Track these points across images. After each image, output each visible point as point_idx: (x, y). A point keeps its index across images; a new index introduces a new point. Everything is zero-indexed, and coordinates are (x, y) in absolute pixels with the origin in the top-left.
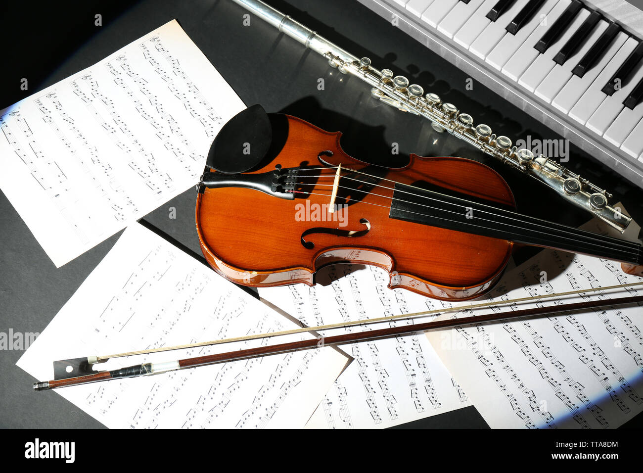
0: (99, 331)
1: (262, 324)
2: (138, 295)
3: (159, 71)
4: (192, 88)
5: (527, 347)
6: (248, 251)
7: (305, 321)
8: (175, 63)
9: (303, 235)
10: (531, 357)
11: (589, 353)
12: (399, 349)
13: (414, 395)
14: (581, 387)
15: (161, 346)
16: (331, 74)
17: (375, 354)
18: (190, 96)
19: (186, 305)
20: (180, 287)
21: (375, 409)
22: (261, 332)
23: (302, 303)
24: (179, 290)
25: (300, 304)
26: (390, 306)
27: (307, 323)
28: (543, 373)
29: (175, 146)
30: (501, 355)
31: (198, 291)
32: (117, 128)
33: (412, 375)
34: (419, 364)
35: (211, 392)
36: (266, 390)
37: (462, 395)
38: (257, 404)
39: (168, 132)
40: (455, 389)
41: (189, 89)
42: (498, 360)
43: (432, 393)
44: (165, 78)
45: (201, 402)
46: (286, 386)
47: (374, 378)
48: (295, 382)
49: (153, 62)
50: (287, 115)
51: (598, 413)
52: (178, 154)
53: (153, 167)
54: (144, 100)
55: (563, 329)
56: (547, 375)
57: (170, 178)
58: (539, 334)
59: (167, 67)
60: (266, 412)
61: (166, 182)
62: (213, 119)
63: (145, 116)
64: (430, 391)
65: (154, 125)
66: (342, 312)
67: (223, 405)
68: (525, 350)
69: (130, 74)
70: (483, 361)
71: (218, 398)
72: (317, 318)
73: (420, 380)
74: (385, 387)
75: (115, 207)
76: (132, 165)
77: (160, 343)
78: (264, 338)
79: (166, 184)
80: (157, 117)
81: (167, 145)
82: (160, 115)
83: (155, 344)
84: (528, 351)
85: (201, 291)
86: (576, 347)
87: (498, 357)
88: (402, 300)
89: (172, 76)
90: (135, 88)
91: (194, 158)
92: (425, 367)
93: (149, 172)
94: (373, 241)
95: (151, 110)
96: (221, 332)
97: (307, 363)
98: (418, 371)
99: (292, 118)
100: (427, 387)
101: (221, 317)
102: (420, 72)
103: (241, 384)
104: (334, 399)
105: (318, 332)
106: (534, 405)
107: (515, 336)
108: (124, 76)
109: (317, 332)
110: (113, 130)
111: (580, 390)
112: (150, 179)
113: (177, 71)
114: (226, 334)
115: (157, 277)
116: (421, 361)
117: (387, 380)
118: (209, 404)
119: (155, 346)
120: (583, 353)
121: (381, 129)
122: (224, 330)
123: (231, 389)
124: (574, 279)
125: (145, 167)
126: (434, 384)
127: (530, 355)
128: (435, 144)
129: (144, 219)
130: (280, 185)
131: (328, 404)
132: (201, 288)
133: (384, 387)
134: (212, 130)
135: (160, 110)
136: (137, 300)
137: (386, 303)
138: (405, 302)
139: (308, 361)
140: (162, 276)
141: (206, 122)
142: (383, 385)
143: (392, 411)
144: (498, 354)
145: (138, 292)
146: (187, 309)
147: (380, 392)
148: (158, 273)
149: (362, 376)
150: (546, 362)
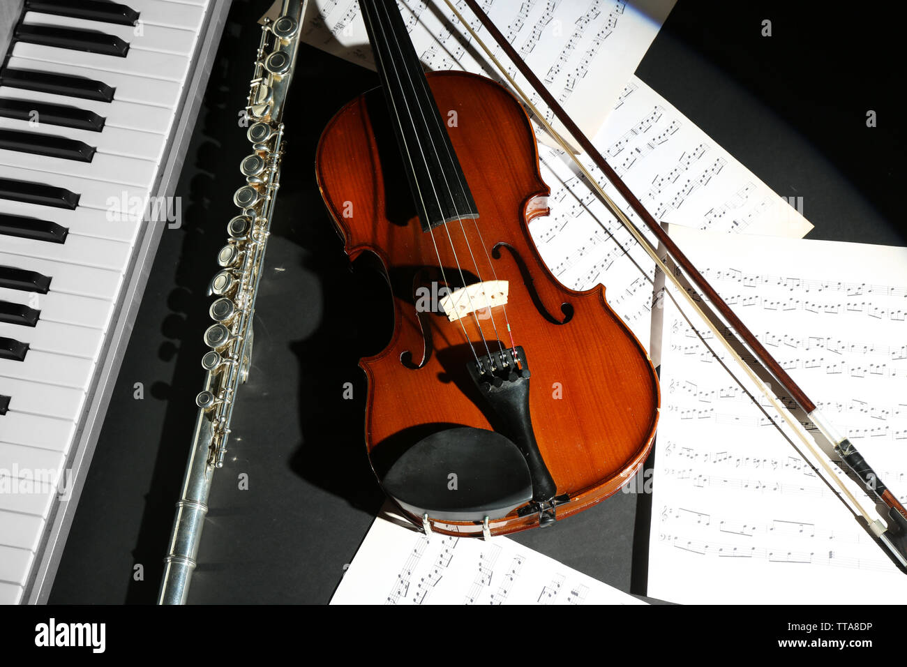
0: (831, 552)
2: (746, 531)
7: (648, 303)
9: (558, 323)
13: (663, 139)
15: (795, 460)
19: (720, 460)
20: (700, 482)
21: (710, 171)
22: (697, 346)
23: (626, 317)
24: (705, 480)
25: (629, 319)
27: (650, 298)
33: (639, 152)
34: (620, 151)
35: (815, 364)
36: (769, 303)
37: (628, 91)
38: (792, 304)
40: (626, 101)
43: (648, 121)
45: (836, 370)
46: (747, 282)
47: (671, 190)
48: (733, 274)
50: (368, 451)
57: (543, 592)
60: (795, 288)
61: (553, 594)
62: (407, 587)
64: (646, 125)
66: (607, 264)
67: (821, 343)
70: (571, 85)
71: (816, 353)
72: (634, 291)
73: (641, 140)
74: (674, 172)
77: (792, 463)
78: (702, 339)
79: (555, 593)
83: (799, 469)
85: (689, 450)
91: (490, 577)
92: (620, 143)
96: (728, 396)
98: (630, 147)
100: (644, 129)
101: (707, 406)
102: (166, 339)
103: (780, 335)
104: (727, 221)
109: (653, 280)
115: (704, 519)
116: (614, 150)
117: (665, 175)
118: (831, 358)
119: (802, 467)
121: (295, 347)
122: (724, 394)
123: (794, 343)
126: (635, 124)
128: (283, 268)
129: (629, 590)
131: (737, 225)
132: (686, 452)
133: (675, 174)
134: (426, 577)
136: (754, 528)
140: (700, 514)
141: (418, 594)
142: (674, 176)
143: (700, 153)
144: (552, 74)
145: (742, 533)
146: (724, 456)
147: (684, 176)
148: (699, 522)
149: (678, 203)
150: (530, 22)
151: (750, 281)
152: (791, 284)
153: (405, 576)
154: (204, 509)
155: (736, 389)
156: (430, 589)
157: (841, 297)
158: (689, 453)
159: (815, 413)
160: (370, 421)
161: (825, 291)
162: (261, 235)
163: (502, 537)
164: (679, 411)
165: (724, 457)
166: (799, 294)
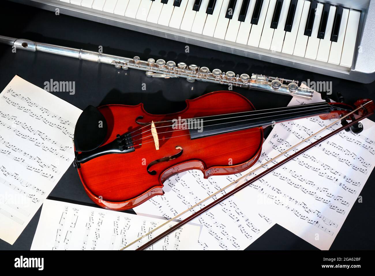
1: (144, 227)
2: (66, 241)
3: (20, 108)
4: (44, 110)
5: (290, 180)
6: (121, 190)
7: (166, 216)
8: (28, 100)
9: (148, 169)
10: (294, 184)
11: (322, 170)
12: (224, 210)
13: (243, 231)
14: (327, 190)
16: (119, 73)
17: (212, 217)
18: (45, 115)
19: (96, 235)
20: (88, 226)
22: (145, 232)
23: (161, 207)
24: (89, 228)
25: (160, 207)
26: (208, 188)
27: (168, 217)
28: (304, 191)
29: (49, 148)
30: (279, 190)
31: (100, 224)
32: (10, 150)
33: (237, 221)
34: (238, 213)
37: (268, 220)
39: (42, 141)
40: (263, 218)
41: (43, 112)
42: (278, 193)
43: (252, 226)
44: (26, 111)
47: (218, 231)
49: (14, 104)
51: (341, 200)
52: (53, 151)
53: (41, 164)
54: (19, 128)
55: (303, 163)
56: (307, 191)
57: (54, 167)
58: (293, 171)
59: (24, 104)
61: (53, 170)
62: (64, 123)
63: (24, 137)
64: (251, 225)
65: (32, 140)
66: (185, 202)
68: (289, 182)
69: (4, 116)
70: (271, 197)
72: (172, 211)
73: (243, 222)
74: (226, 234)
75: (31, 196)
76: (29, 168)
79: (53, 171)
80: (31, 135)
81: (44, 148)
82: (32, 133)
84: (291, 182)
85: (101, 223)
86: (315, 170)
87: (277, 192)
88: (213, 182)
89: (29, 108)
90: (11, 124)
91: (63, 150)
92: (242, 214)
93: (41, 168)
94: (188, 156)
95: (26, 132)
97: (178, 239)
98: (240, 217)
99: (111, 106)
100: (248, 224)
101: (119, 233)
102: (167, 53)
106: (307, 210)
107: (281, 177)
109: (176, 219)
110: (9, 152)
111: (327, 191)
112: (43, 172)
113: (31, 104)
114: (126, 241)
115: (73, 225)
116: (238, 211)
117: (225, 229)
120: (319, 171)
122: (124, 240)
124: (297, 134)
125: (37, 166)
126: (251, 221)
127: (293, 183)
128: (193, 90)
130: (123, 145)
132: (100, 221)
134: (66, 130)
135: (31, 130)
137: (206, 187)
138: (216, 183)
139: (178, 237)
140: (75, 224)
141: (61, 127)
144: (277, 190)
145: (66, 239)
146: (98, 237)
147: (224, 237)
148: (72, 223)
149: (211, 233)
150: (303, 184)
153: (68, 123)
155: (125, 245)
156: (62, 130)
158: (100, 223)
160: (118, 106)
164: (118, 221)
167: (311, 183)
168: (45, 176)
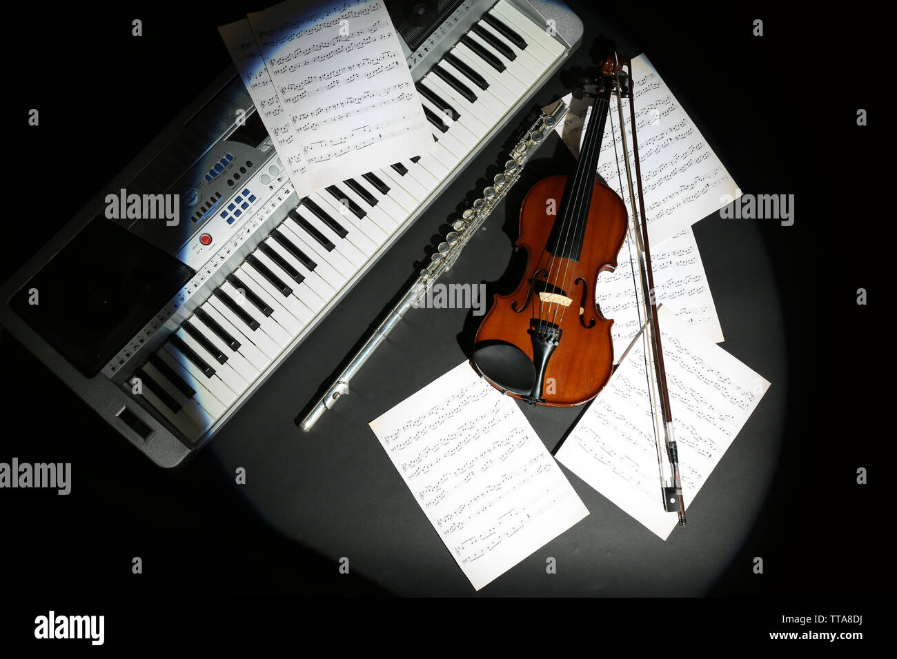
0: (640, 482)
2: (612, 453)
3: (416, 438)
4: (434, 411)
8: (410, 424)
9: (584, 327)
11: (654, 147)
13: (685, 263)
14: (677, 156)
15: (651, 436)
18: (441, 413)
19: (619, 418)
20: (606, 422)
21: (696, 290)
22: (642, 365)
24: (608, 423)
25: (619, 337)
28: (668, 178)
29: (487, 425)
31: (609, 409)
32: (469, 471)
33: (671, 264)
34: (663, 258)
36: (683, 363)
37: (684, 232)
38: (693, 370)
39: (474, 430)
40: (680, 236)
41: (435, 413)
43: (683, 251)
44: (424, 432)
45: (692, 409)
47: (673, 289)
48: (676, 342)
49: (408, 442)
51: (694, 148)
52: (494, 423)
53: (505, 443)
54: (444, 449)
56: (669, 176)
57: (515, 430)
59: (412, 432)
60: (698, 364)
61: (518, 432)
62: (463, 395)
63: (459, 448)
64: (682, 253)
65: (467, 441)
66: (625, 307)
67: (694, 393)
69: (419, 460)
70: (660, 215)
71: (689, 397)
72: (630, 326)
73: (675, 259)
75: (539, 471)
76: (503, 458)
77: (649, 437)
80: (460, 439)
81: (485, 431)
82: (458, 437)
83: (650, 441)
84: (653, 186)
86: (649, 154)
87: (658, 206)
90: (432, 457)
92: (665, 254)
93: (510, 445)
95: (453, 444)
96: (641, 393)
98: (668, 259)
100: (679, 254)
101: (629, 393)
104: (689, 317)
105: (642, 326)
108: (421, 465)
110: (471, 474)
112: (515, 444)
113: (417, 422)
115: (597, 439)
116: (660, 257)
117: (674, 281)
118: (693, 403)
119: (652, 441)
120: (653, 151)
122: (639, 391)
125: (504, 449)
126: (677, 250)
131: (692, 321)
132: (607, 407)
133: (679, 283)
135: (454, 437)
136: (615, 454)
140: (597, 436)
142: (678, 283)
143: (697, 279)
145: (609, 453)
147: (683, 286)
148: (595, 439)
149: (672, 297)
150: (660, 175)
151: (681, 350)
152: (697, 361)
154: (400, 318)
157: (715, 379)
159: (670, 423)
161: (710, 372)
162: (485, 214)
163: (512, 399)
165: (622, 418)
166: (698, 367)
167: (663, 167)
168: (521, 445)
